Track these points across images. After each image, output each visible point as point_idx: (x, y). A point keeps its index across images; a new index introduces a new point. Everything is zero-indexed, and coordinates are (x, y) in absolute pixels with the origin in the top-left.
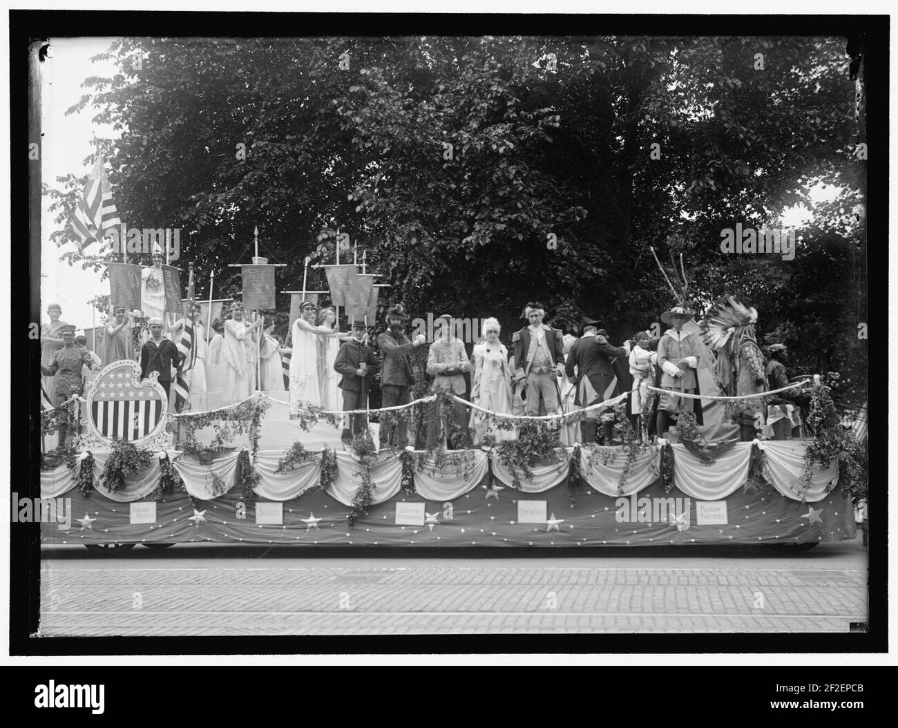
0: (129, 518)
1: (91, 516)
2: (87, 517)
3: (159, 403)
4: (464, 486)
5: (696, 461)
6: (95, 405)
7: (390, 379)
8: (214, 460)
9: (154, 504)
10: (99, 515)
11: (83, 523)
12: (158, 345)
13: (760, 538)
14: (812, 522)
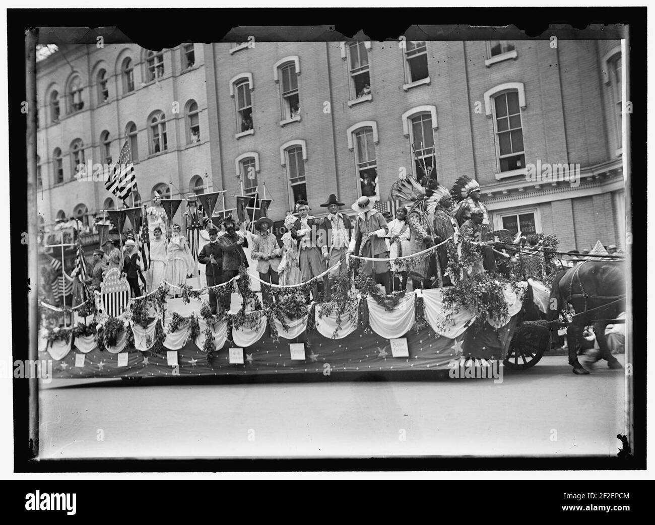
0: (117, 362)
1: (103, 362)
2: (101, 363)
3: (127, 292)
4: (257, 335)
5: (382, 309)
6: (104, 295)
7: (227, 267)
8: (148, 326)
9: (127, 353)
10: (106, 362)
11: (100, 366)
12: (130, 257)
13: (428, 366)
14: (456, 352)
